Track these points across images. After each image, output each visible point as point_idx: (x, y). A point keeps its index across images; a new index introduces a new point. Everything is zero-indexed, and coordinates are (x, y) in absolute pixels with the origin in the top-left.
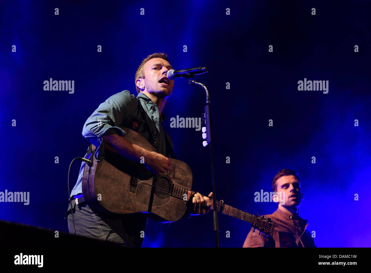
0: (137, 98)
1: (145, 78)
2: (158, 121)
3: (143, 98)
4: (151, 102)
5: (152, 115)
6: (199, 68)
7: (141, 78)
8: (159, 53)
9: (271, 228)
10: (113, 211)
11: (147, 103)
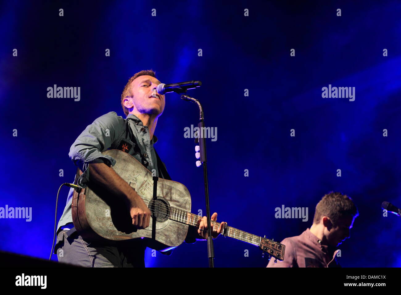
0: (126, 120)
1: (134, 97)
2: (149, 144)
3: (132, 120)
4: (141, 124)
5: (143, 137)
6: (191, 82)
7: (129, 97)
8: (147, 70)
9: (282, 251)
10: (108, 238)
11: (137, 125)
